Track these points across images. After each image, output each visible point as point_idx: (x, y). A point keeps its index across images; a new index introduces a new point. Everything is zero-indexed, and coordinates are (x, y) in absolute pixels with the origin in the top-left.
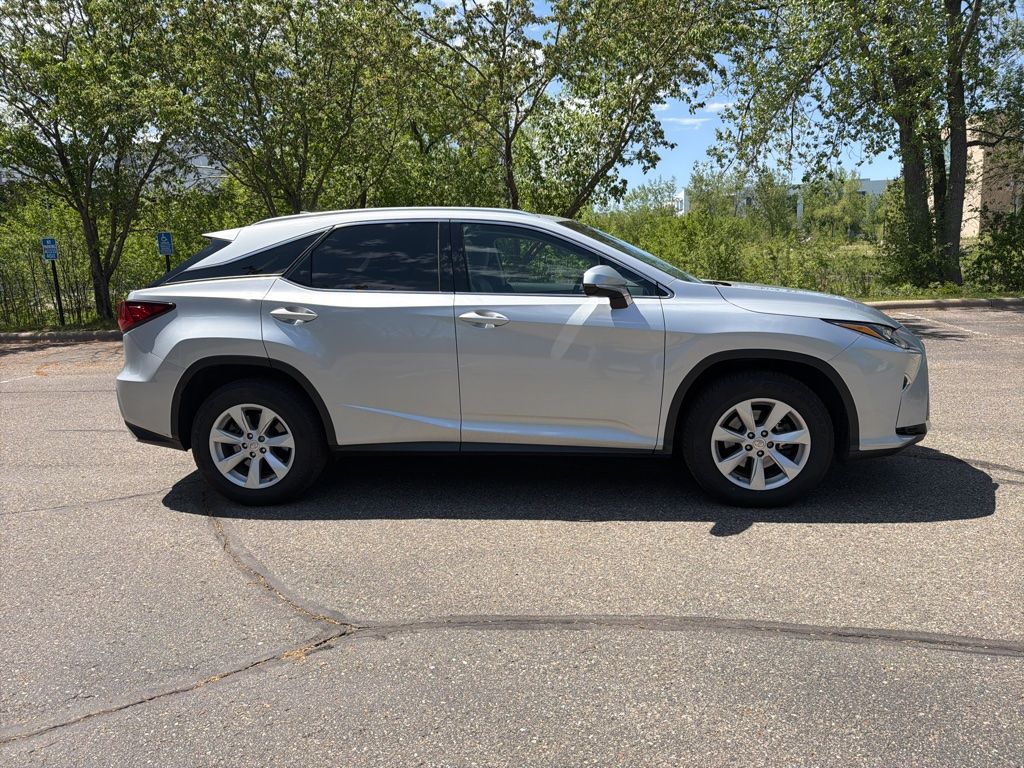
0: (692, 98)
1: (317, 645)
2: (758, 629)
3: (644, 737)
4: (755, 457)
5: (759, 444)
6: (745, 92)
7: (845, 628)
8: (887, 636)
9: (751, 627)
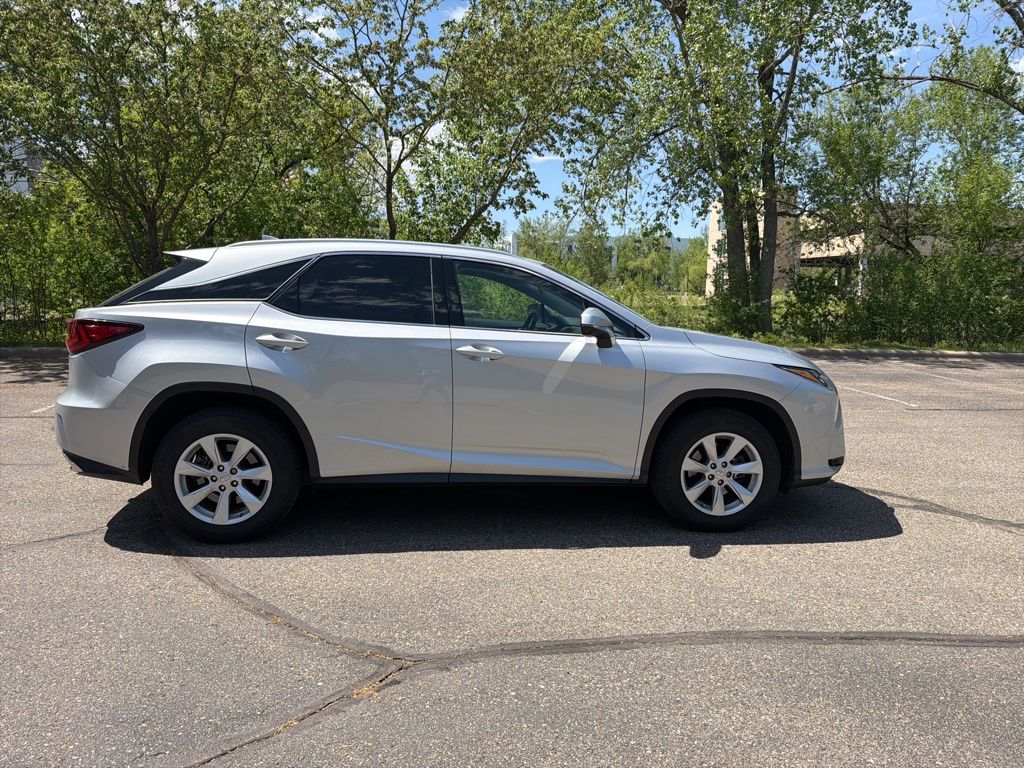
0: (566, 153)
1: (381, 681)
2: (779, 638)
3: (740, 738)
4: (716, 486)
5: (720, 474)
6: (589, 151)
7: (845, 632)
8: (882, 637)
9: (771, 637)
